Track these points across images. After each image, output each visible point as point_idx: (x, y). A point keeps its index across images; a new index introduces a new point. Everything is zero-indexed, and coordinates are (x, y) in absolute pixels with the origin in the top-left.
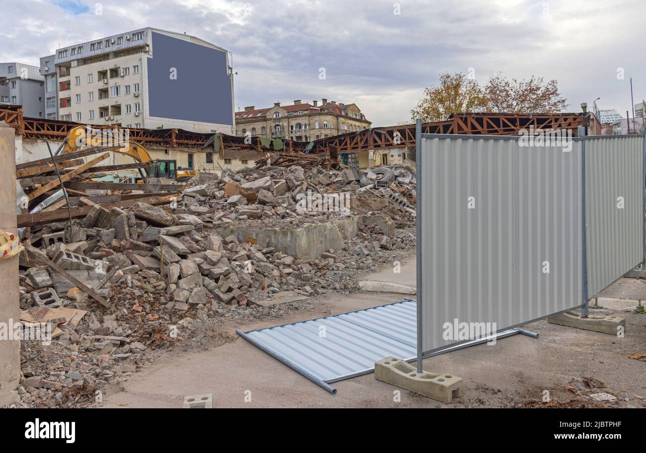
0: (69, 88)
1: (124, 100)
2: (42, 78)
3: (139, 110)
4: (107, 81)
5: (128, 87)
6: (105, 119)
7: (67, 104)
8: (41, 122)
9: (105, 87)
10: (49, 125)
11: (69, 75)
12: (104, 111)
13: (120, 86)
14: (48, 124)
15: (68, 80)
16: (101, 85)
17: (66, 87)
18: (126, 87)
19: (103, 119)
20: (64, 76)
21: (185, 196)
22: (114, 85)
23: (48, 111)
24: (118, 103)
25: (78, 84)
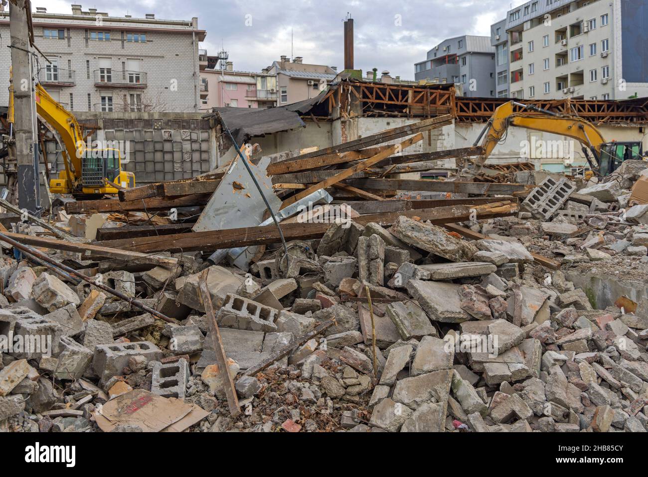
0: (521, 58)
1: (587, 64)
2: (493, 50)
3: (608, 76)
4: (567, 42)
5: (593, 46)
6: (563, 91)
7: (519, 77)
8: (477, 102)
9: (564, 49)
10: (476, 104)
11: (521, 41)
12: (562, 81)
13: (582, 46)
14: (485, 104)
15: (520, 47)
16: (559, 48)
17: (519, 56)
18: (591, 46)
19: (561, 92)
20: (516, 42)
21: (570, 202)
22: (576, 46)
23: (499, 88)
24: (580, 70)
25: (531, 50)
